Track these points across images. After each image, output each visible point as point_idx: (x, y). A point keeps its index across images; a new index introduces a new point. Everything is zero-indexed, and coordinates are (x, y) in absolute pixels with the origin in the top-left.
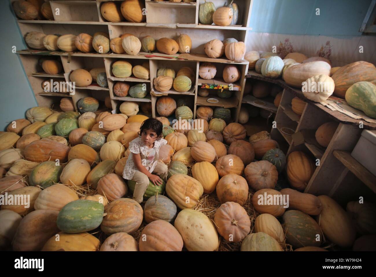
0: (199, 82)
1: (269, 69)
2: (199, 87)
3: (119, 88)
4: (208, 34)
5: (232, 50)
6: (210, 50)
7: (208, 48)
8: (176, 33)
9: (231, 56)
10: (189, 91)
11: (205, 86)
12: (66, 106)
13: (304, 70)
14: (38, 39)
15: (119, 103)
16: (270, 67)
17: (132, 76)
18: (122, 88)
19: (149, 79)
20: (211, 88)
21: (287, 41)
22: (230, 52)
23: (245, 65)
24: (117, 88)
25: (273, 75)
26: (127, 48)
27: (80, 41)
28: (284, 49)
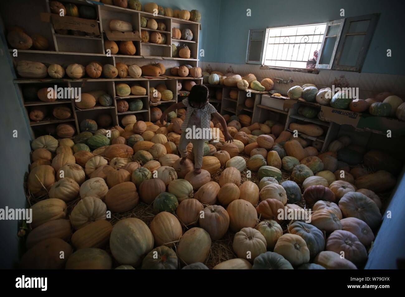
0: (178, 93)
1: (214, 80)
2: (178, 95)
3: (123, 104)
4: (171, 63)
5: (196, 72)
6: (183, 72)
7: (182, 71)
8: (151, 62)
9: (196, 75)
10: (172, 99)
11: (182, 94)
12: (68, 131)
13: (233, 79)
14: (40, 68)
15: (121, 117)
16: (215, 79)
17: (131, 94)
18: (125, 104)
19: (147, 94)
20: (185, 95)
21: (209, 65)
22: (196, 73)
23: (201, 79)
24: (122, 105)
25: (217, 83)
26: (136, 73)
27: (95, 69)
28: (209, 70)
